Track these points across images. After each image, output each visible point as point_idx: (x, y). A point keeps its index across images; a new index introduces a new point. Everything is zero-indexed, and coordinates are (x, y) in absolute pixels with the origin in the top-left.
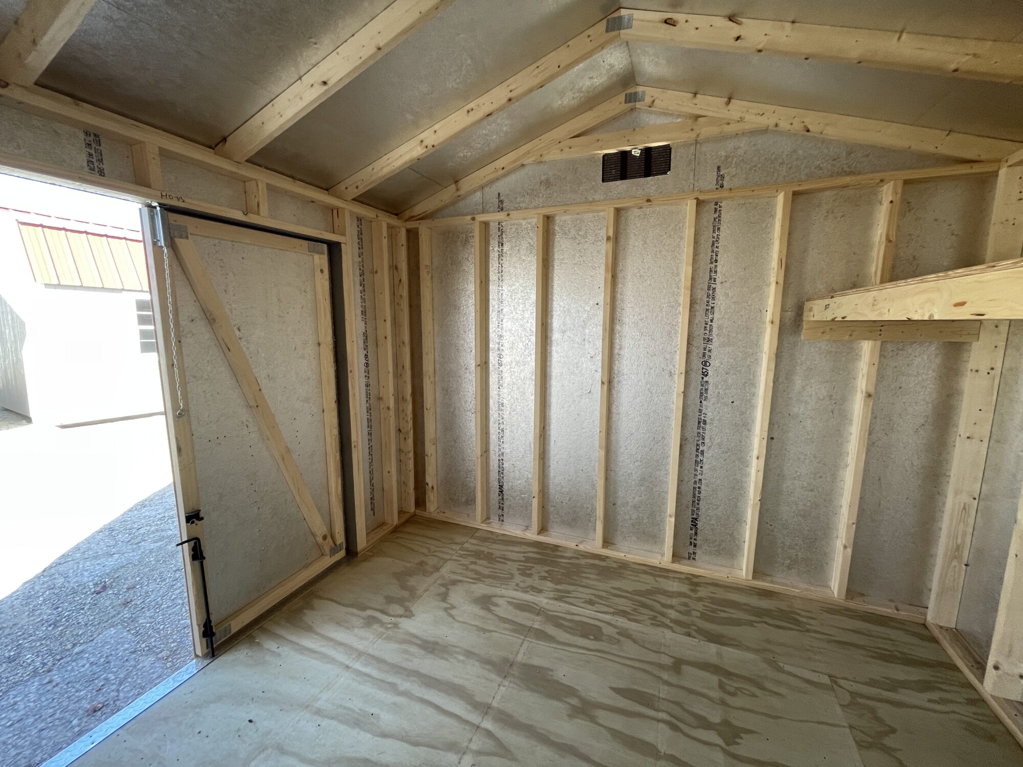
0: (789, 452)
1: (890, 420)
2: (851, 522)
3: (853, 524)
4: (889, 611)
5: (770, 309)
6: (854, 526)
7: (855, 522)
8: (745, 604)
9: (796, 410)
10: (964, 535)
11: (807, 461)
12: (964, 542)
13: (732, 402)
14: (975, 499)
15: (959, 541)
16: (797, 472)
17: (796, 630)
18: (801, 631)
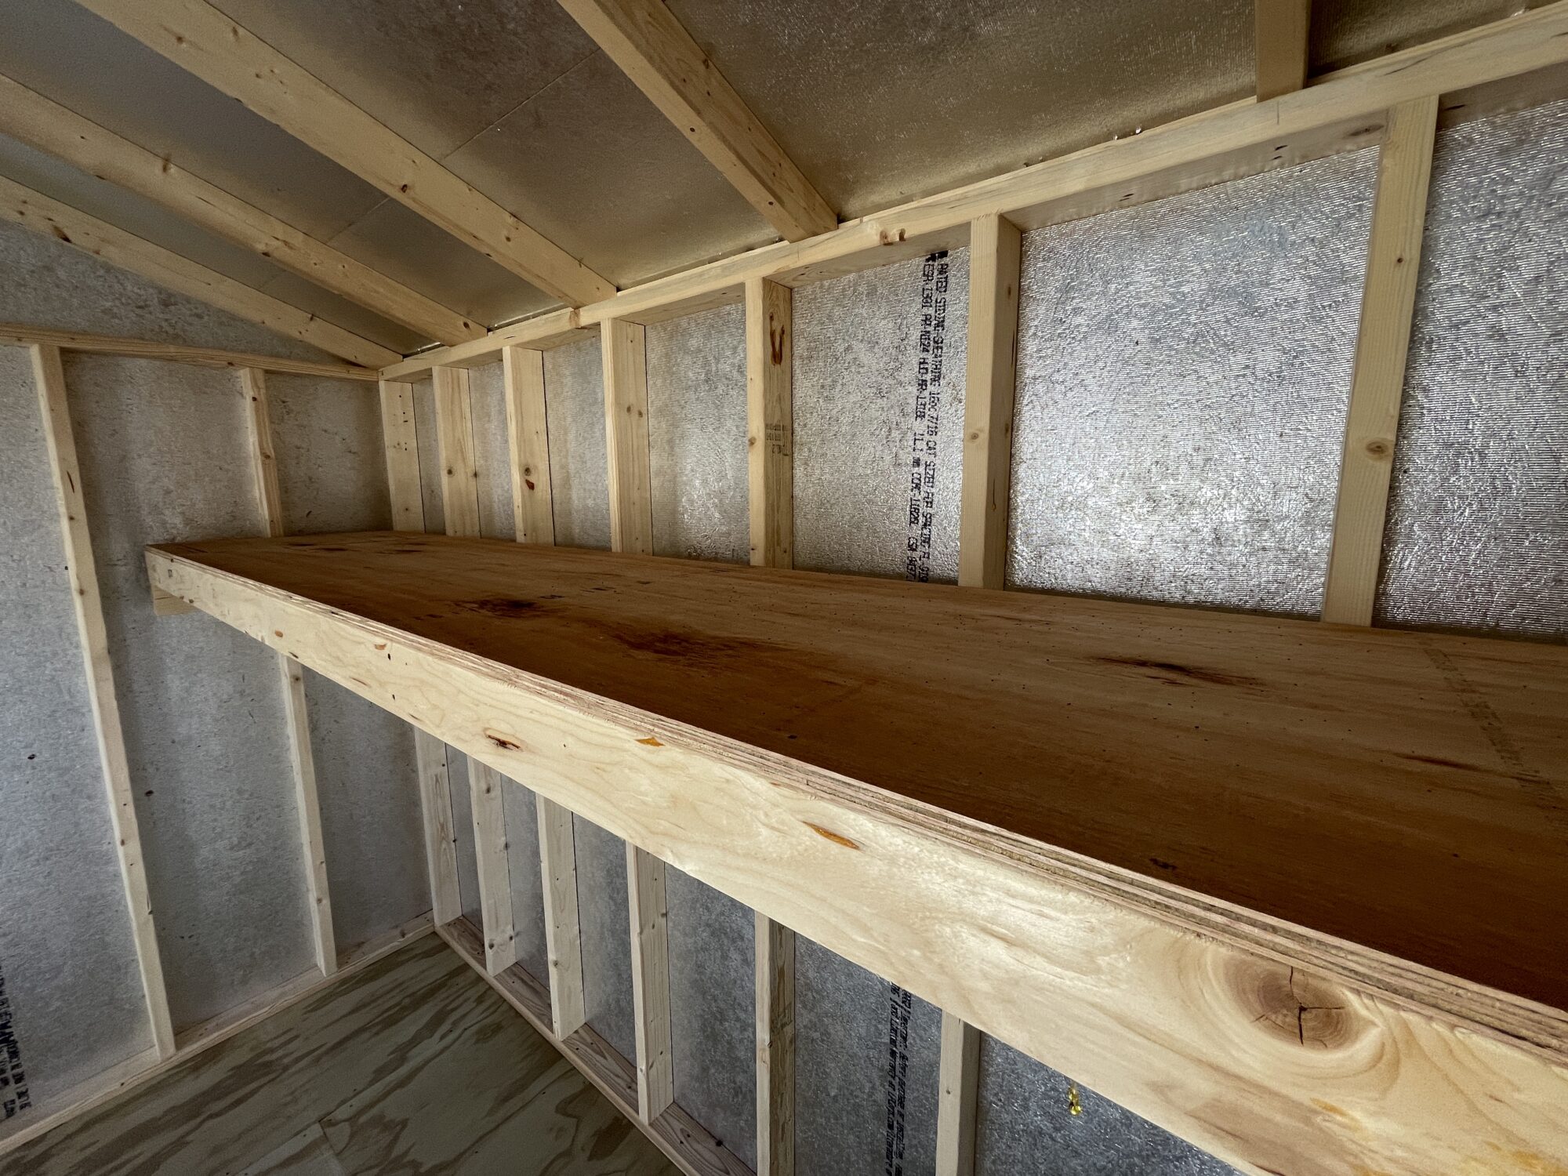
0: (190, 803)
1: (336, 701)
2: (318, 863)
3: (322, 863)
4: (396, 943)
5: (71, 564)
6: (324, 865)
7: (323, 860)
8: (166, 1113)
9: (183, 730)
10: (444, 811)
11: (229, 804)
12: (446, 819)
13: (31, 758)
14: (444, 765)
15: (442, 819)
16: (214, 829)
17: (265, 1084)
18: (273, 1080)
